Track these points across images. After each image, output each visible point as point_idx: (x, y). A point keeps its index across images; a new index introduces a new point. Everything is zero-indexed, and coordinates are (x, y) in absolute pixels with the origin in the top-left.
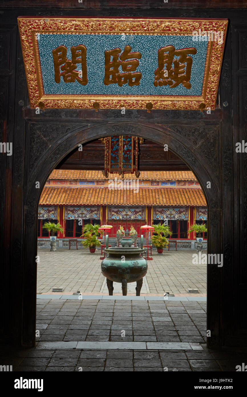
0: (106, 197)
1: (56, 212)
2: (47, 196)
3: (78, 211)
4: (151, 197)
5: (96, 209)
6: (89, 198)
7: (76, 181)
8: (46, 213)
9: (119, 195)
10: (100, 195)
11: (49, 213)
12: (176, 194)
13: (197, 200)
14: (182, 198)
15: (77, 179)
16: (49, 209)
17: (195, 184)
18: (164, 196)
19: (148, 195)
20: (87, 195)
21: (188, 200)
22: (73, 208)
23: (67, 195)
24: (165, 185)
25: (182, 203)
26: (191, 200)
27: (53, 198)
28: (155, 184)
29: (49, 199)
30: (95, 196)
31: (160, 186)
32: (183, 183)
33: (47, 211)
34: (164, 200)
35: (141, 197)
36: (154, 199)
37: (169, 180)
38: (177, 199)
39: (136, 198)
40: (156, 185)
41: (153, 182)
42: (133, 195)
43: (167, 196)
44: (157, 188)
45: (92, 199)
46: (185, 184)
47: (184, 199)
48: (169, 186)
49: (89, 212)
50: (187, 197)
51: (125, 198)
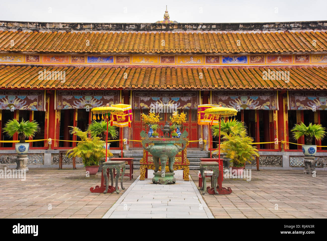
0: (130, 78)
1: (40, 104)
3: (81, 101)
5: (112, 97)
7: (84, 57)
8: (23, 104)
10: (120, 76)
11: (29, 105)
12: (249, 74)
14: (261, 78)
15: (84, 52)
16: (29, 98)
17: (280, 59)
20: (98, 75)
22: (72, 96)
24: (229, 63)
28: (212, 60)
30: (111, 76)
31: (222, 64)
32: (259, 58)
33: (24, 102)
37: (236, 53)
40: (214, 62)
41: (210, 57)
42: (176, 75)
44: (217, 67)
46: (262, 60)
48: (235, 63)
49: (100, 102)
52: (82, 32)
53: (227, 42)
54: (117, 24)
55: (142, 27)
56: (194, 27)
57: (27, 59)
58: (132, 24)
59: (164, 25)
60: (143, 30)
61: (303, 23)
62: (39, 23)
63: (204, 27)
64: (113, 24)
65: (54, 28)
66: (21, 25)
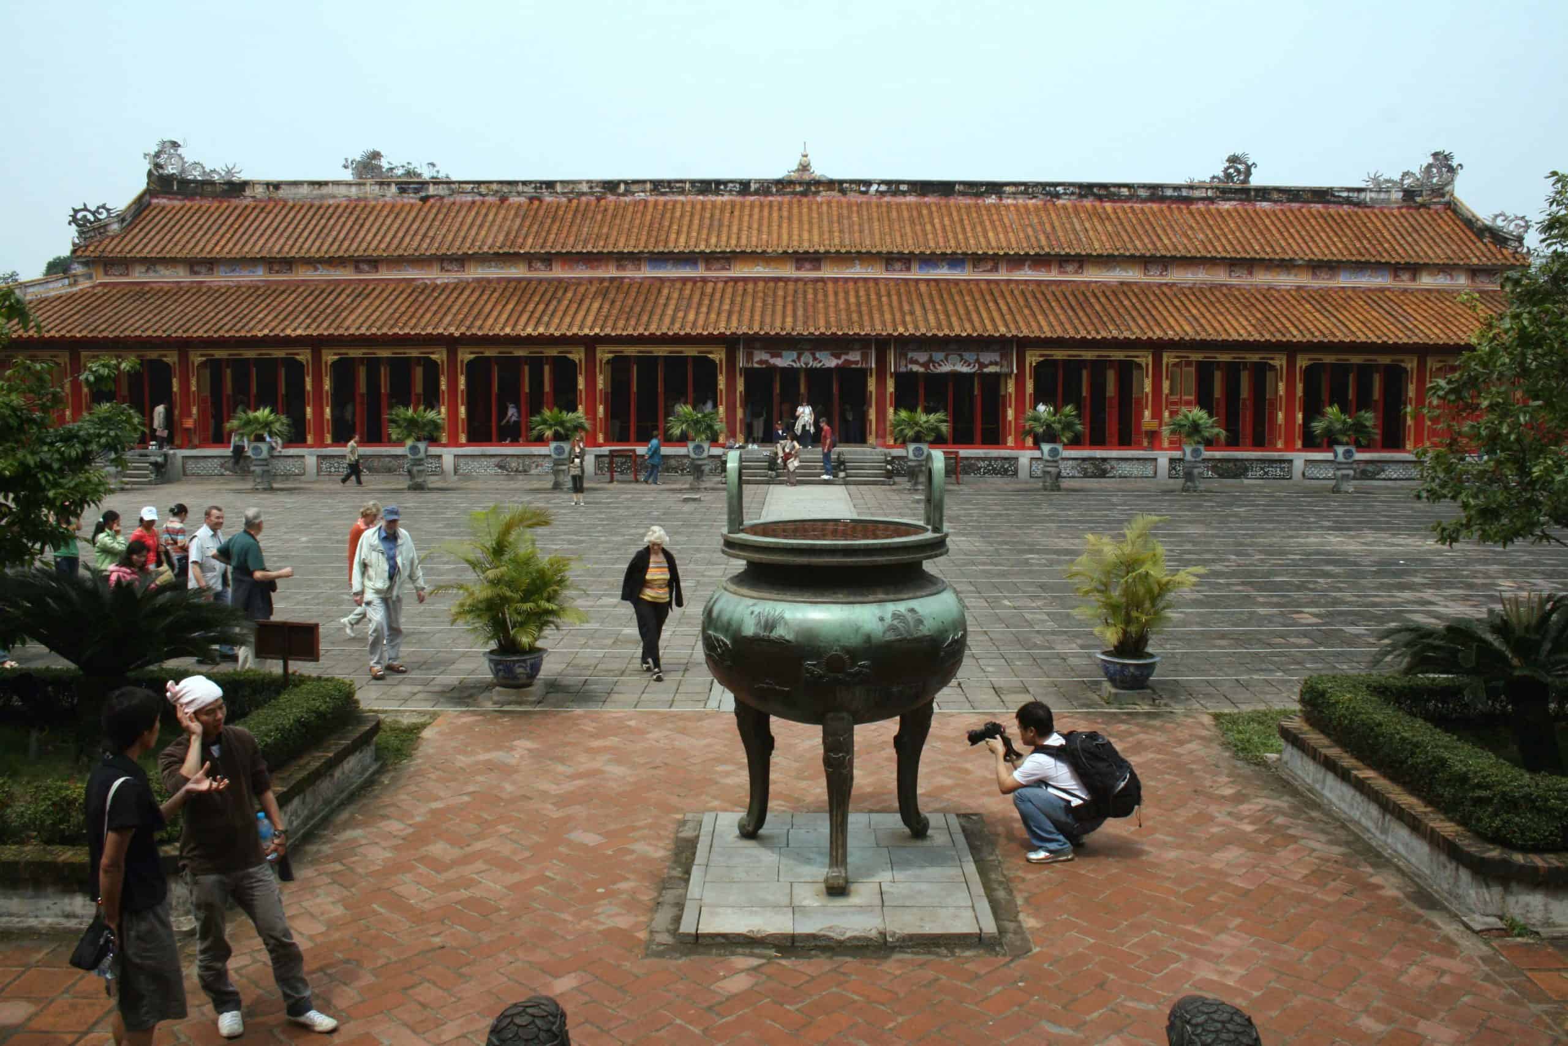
0: (737, 308)
2: (542, 307)
4: (886, 308)
6: (681, 314)
7: (639, 260)
9: (780, 303)
10: (716, 304)
12: (967, 298)
13: (1040, 318)
14: (988, 309)
15: (641, 252)
18: (928, 305)
19: (874, 303)
20: (673, 303)
21: (1008, 317)
23: (606, 306)
24: (932, 271)
25: (989, 327)
26: (1018, 317)
27: (559, 314)
28: (898, 266)
29: (546, 319)
30: (700, 304)
31: (916, 273)
32: (991, 264)
34: (931, 318)
35: (853, 308)
36: (898, 316)
37: (945, 254)
38: (974, 316)
39: (838, 312)
40: (901, 270)
41: (893, 259)
42: (825, 302)
43: (939, 307)
44: (906, 279)
45: (691, 316)
46: (995, 269)
47: (996, 315)
48: (943, 273)
50: (1004, 308)
51: (800, 312)
52: (628, 199)
53: (928, 227)
54: (702, 182)
55: (753, 187)
56: (863, 189)
57: (530, 266)
58: (732, 181)
59: (800, 183)
60: (757, 192)
61: (1080, 186)
62: (542, 183)
63: (883, 188)
64: (693, 182)
65: (572, 192)
66: (505, 189)
